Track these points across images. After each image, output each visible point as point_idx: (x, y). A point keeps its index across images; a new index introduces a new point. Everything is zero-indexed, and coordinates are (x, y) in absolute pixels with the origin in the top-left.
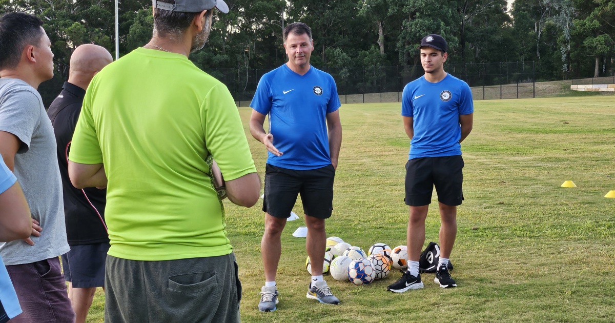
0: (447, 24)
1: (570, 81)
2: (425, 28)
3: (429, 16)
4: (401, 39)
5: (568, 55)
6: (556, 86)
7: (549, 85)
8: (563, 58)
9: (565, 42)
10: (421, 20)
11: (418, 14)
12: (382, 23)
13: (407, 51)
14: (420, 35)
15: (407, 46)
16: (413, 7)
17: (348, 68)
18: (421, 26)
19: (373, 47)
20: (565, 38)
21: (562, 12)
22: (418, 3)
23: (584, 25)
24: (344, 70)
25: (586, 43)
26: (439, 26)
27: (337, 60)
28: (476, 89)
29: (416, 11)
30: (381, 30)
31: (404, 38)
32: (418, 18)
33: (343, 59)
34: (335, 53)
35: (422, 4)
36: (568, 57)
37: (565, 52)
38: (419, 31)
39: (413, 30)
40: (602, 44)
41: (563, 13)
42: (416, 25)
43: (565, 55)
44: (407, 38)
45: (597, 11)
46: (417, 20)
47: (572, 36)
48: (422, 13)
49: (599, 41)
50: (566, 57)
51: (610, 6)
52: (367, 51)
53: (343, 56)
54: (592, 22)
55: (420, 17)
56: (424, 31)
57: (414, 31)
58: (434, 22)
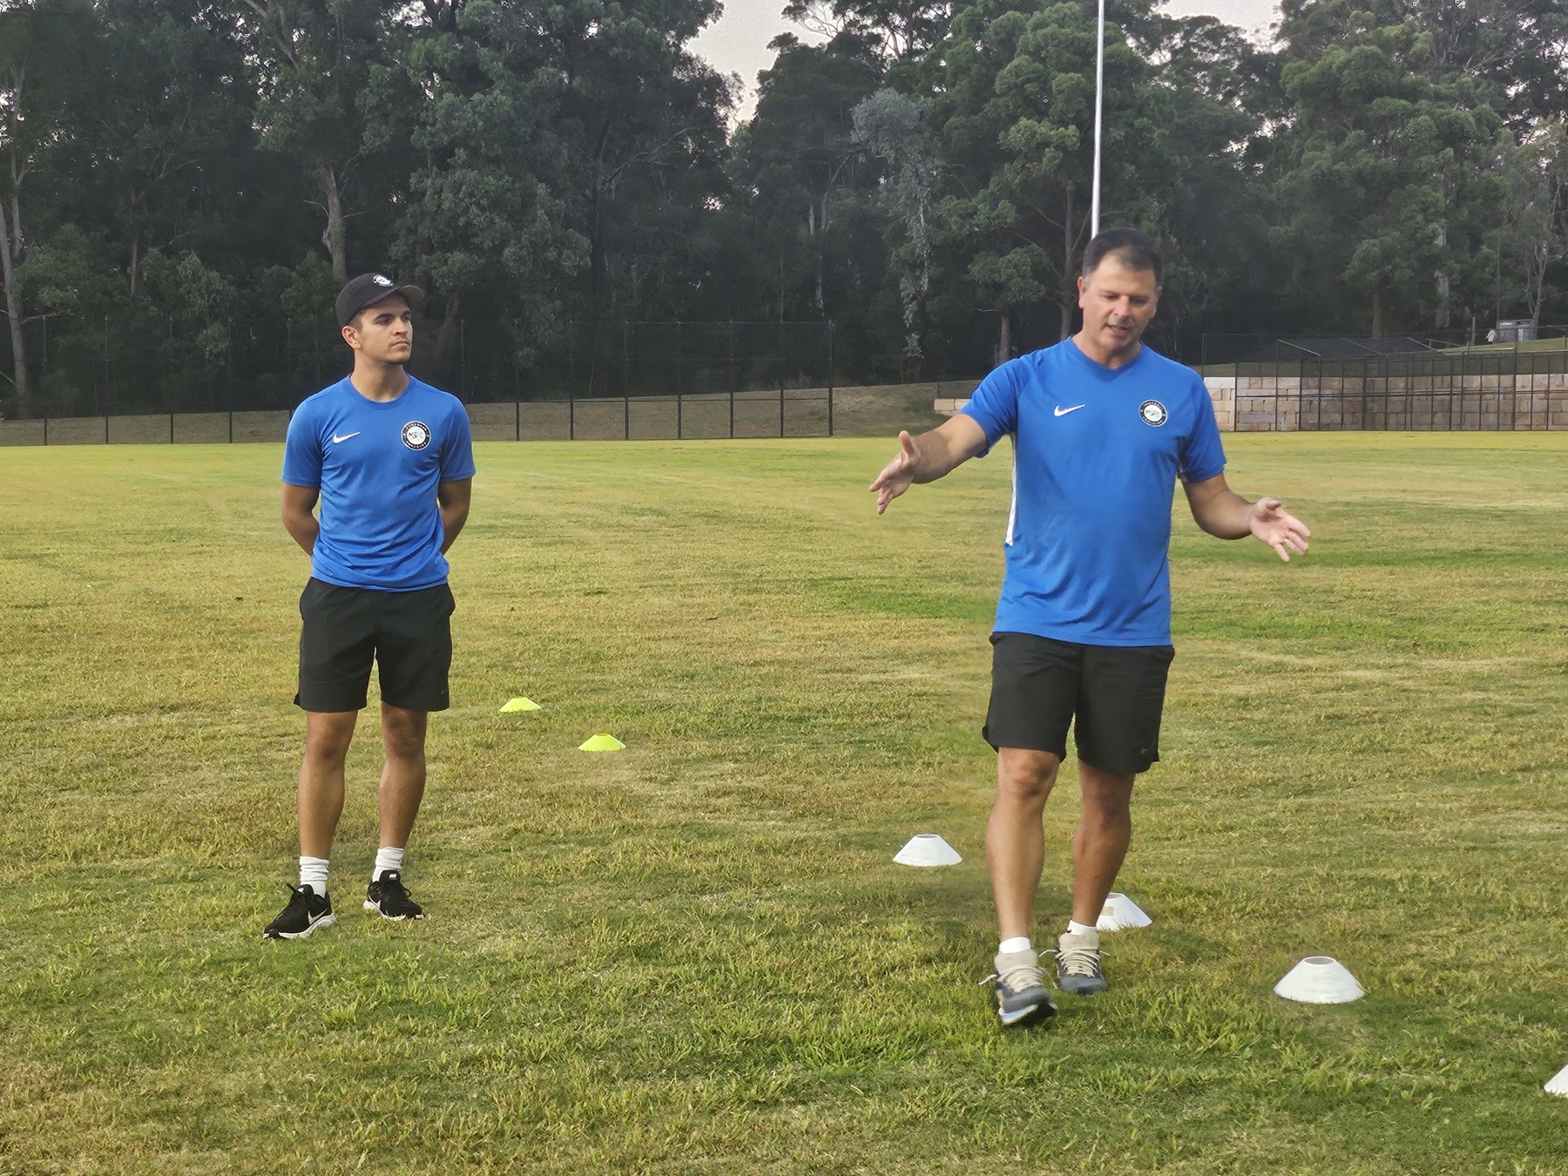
0: (556, 192)
1: (931, 387)
2: (484, 202)
3: (497, 161)
4: (403, 232)
5: (922, 305)
6: (890, 402)
7: (870, 398)
8: (909, 316)
9: (915, 266)
10: (473, 175)
11: (461, 153)
12: (337, 178)
13: (426, 272)
14: (469, 224)
15: (425, 257)
16: (445, 130)
17: (225, 323)
18: (471, 195)
19: (312, 255)
20: (913, 253)
21: (907, 170)
22: (461, 118)
23: (971, 216)
24: (214, 329)
25: (977, 270)
26: (528, 200)
27: (189, 292)
28: (649, 404)
29: (453, 144)
30: (334, 201)
31: (412, 231)
32: (462, 167)
33: (209, 293)
34: (179, 268)
35: (475, 124)
36: (921, 313)
37: (914, 298)
38: (466, 210)
39: (446, 205)
40: (1023, 277)
41: (908, 173)
42: (456, 189)
43: (913, 306)
44: (424, 230)
45: (1010, 174)
46: (458, 173)
47: (933, 247)
48: (474, 152)
49: (1016, 266)
50: (916, 313)
51: (1051, 160)
52: (292, 268)
53: (209, 283)
54: (994, 207)
55: (469, 165)
56: (482, 209)
57: (450, 208)
58: (513, 182)
